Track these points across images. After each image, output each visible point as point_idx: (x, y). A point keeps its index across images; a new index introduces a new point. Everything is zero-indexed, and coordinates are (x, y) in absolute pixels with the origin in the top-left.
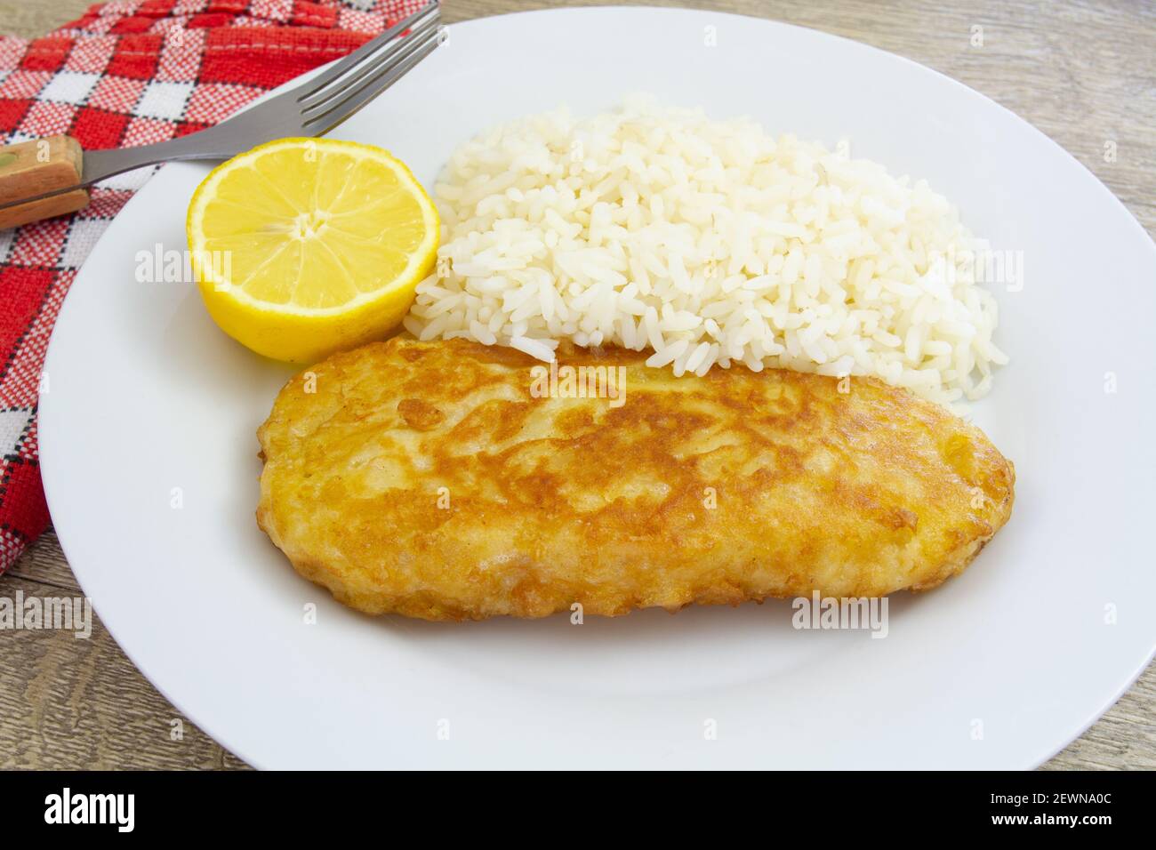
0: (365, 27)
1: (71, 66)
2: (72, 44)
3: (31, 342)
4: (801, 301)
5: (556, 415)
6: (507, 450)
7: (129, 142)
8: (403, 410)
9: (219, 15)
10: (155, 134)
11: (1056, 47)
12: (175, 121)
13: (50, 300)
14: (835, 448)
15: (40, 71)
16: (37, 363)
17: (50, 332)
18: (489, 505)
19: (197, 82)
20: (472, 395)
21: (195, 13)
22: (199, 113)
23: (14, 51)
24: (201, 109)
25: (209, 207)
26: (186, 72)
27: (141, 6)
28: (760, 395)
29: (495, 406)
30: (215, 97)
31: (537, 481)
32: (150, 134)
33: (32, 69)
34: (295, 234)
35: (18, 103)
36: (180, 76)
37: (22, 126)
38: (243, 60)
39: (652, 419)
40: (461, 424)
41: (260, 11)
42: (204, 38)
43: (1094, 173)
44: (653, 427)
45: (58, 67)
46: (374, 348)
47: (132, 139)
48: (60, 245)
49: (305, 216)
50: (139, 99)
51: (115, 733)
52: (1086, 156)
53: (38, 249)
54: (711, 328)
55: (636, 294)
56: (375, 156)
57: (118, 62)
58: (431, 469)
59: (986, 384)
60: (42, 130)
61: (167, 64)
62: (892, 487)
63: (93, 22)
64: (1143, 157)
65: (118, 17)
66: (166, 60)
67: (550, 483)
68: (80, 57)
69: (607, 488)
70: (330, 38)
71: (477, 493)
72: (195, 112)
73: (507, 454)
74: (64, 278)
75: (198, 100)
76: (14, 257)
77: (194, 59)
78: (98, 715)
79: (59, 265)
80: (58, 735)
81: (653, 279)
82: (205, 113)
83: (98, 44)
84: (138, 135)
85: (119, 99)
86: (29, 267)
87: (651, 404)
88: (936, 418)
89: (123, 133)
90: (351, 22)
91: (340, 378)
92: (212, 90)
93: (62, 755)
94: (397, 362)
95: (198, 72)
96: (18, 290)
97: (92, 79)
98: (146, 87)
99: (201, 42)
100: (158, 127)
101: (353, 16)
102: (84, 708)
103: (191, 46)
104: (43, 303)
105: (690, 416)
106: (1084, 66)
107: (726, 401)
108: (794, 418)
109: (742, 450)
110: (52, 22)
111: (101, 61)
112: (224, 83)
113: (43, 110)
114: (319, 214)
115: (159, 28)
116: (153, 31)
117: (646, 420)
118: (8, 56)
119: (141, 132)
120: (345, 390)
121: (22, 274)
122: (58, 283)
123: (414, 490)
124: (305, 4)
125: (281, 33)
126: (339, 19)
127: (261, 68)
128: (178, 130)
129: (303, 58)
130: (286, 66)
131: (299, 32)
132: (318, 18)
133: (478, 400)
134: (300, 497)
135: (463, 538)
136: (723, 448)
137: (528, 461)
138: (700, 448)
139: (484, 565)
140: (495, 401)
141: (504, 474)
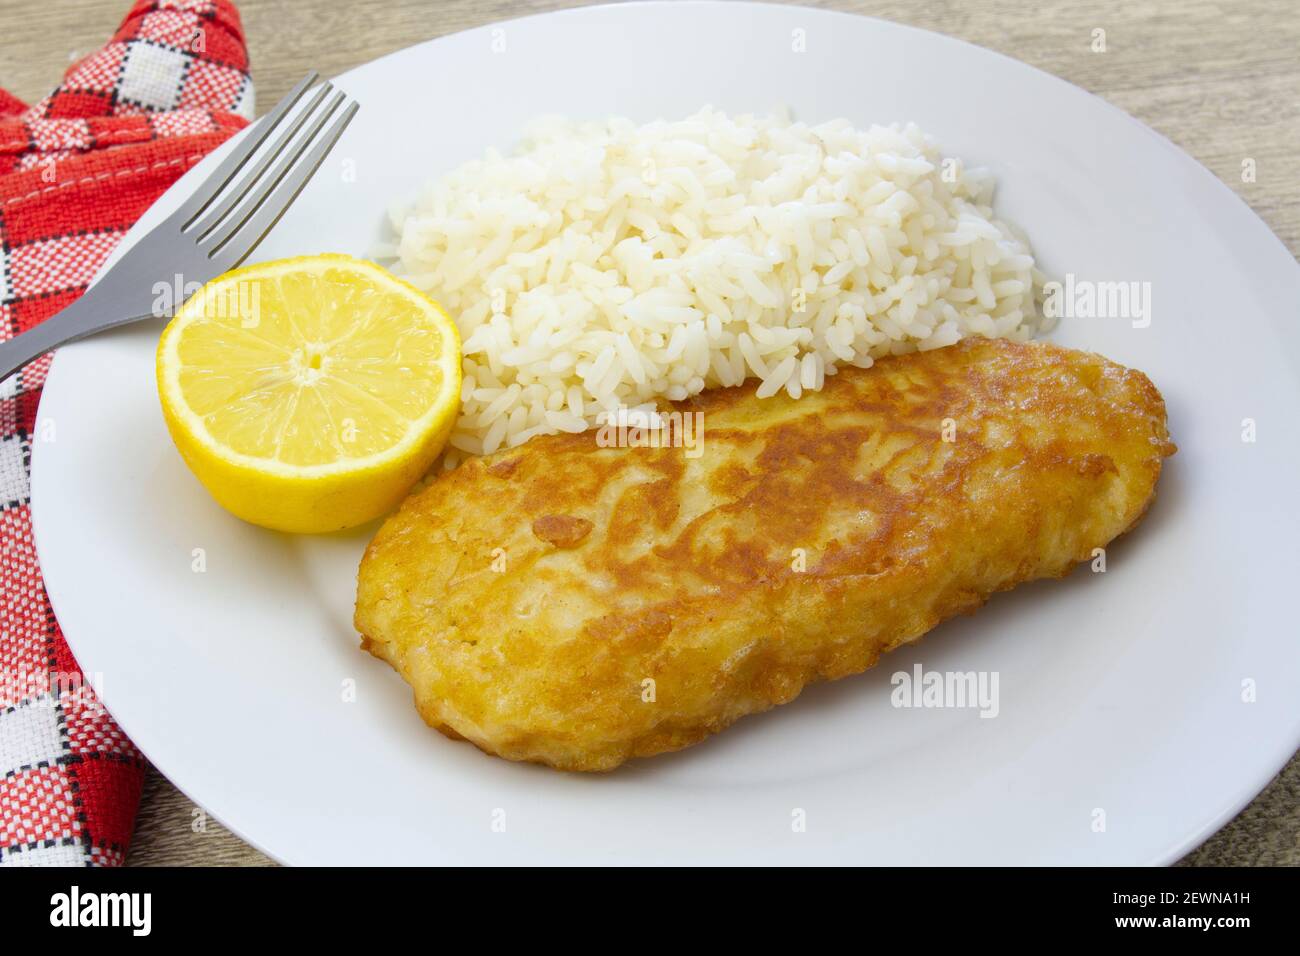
0: (191, 128)
5: (706, 480)
8: (540, 533)
14: (999, 418)
18: (704, 600)
19: (7, 248)
20: (604, 491)
22: (30, 283)
24: (29, 279)
29: (635, 494)
30: (41, 260)
31: (737, 555)
34: (299, 380)
38: (54, 205)
39: (806, 451)
40: (613, 526)
41: (49, 142)
44: (814, 458)
49: (296, 357)
58: (613, 586)
62: (1073, 437)
67: (752, 553)
69: (812, 536)
70: (154, 152)
72: (23, 284)
75: (20, 269)
82: (38, 282)
87: (795, 435)
88: (1060, 357)
90: (170, 127)
91: (437, 522)
92: (33, 252)
101: (166, 119)
105: (842, 434)
107: (864, 407)
108: (939, 401)
112: (44, 240)
117: (801, 454)
124: (101, 120)
125: (90, 162)
126: (153, 127)
127: (80, 210)
128: (13, 311)
129: (128, 184)
130: (112, 199)
131: (110, 155)
132: (125, 132)
133: (613, 493)
134: (484, 669)
135: (696, 645)
136: (898, 455)
137: (712, 539)
138: (874, 464)
139: (727, 666)
140: (633, 488)
141: (696, 561)
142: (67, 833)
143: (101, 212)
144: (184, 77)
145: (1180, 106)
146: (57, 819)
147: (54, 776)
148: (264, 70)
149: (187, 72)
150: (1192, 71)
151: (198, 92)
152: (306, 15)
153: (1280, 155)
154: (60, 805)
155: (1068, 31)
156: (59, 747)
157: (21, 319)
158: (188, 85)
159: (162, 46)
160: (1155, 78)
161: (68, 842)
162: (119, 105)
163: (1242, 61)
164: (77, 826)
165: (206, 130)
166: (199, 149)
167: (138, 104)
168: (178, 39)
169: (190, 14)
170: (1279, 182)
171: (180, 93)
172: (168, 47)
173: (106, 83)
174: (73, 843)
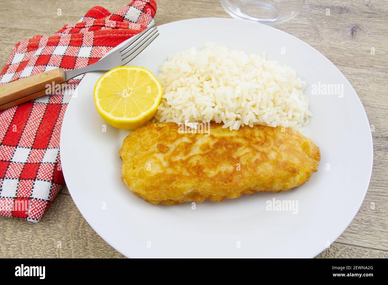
0: (136, 28)
1: (60, 44)
2: (60, 37)
3: (57, 127)
4: (262, 107)
5: (200, 146)
6: (188, 158)
7: (77, 65)
8: (158, 147)
9: (97, 27)
10: (83, 62)
11: (312, 22)
12: (88, 58)
13: (61, 113)
14: (275, 151)
15: (52, 46)
16: (59, 133)
17: (62, 123)
18: (185, 176)
19: (93, 46)
20: (176, 141)
21: (91, 26)
22: (94, 55)
23: (45, 41)
24: (95, 54)
25: (99, 90)
26: (90, 43)
27: (77, 25)
28: (254, 135)
29: (183, 144)
30: (98, 50)
31: (197, 168)
32: (82, 62)
33: (50, 46)
34: (124, 96)
35: (47, 56)
36: (88, 45)
37: (49, 63)
38: (104, 39)
39: (226, 145)
40: (174, 151)
41: (108, 25)
42: (94, 34)
43: (326, 57)
44: (227, 148)
45: (57, 44)
46: (148, 127)
47: (78, 64)
48: (62, 97)
49: (125, 90)
50: (79, 52)
51: (92, 237)
52: (323, 52)
53: (56, 99)
54: (239, 116)
55: (218, 109)
56: (143, 70)
57: (72, 42)
58: (167, 166)
59: (308, 122)
60: (54, 64)
61: (85, 41)
62: (291, 161)
63: (65, 30)
64: (337, 51)
65: (71, 28)
66: (84, 40)
67: (201, 168)
68: (62, 41)
69: (216, 169)
70: (127, 32)
71: (181, 173)
72: (93, 55)
73: (188, 159)
74: (64, 107)
75: (94, 51)
76: (50, 101)
77: (92, 40)
78: (87, 233)
79: (62, 103)
80: (77, 239)
81: (222, 104)
82: (96, 55)
83: (66, 37)
84: (79, 63)
85: (73, 53)
86: (54, 104)
87: (225, 141)
88: (299, 138)
89: (75, 62)
90: (132, 27)
91: (140, 137)
92: (97, 48)
93: (79, 245)
94: (155, 131)
95: (93, 43)
96: (52, 111)
97: (66, 47)
98: (80, 48)
99: (93, 35)
100: (84, 60)
101: (132, 25)
102: (83, 231)
103: (90, 36)
104: (59, 114)
105: (236, 144)
106: (319, 26)
107: (245, 138)
108: (263, 142)
109: (251, 154)
110: (55, 30)
111: (68, 42)
112: (100, 46)
113: (54, 58)
114: (129, 89)
115: (82, 31)
116: (80, 32)
117: (224, 146)
118: (44, 42)
119: (80, 62)
120: (142, 141)
121: (52, 106)
122: (62, 108)
123: (164, 173)
124: (119, 22)
125: (114, 31)
126: (129, 26)
127: (109, 41)
128: (89, 60)
129: (120, 38)
130: (116, 40)
131: (118, 30)
132: (123, 26)
133: (178, 142)
134: (133, 176)
135: (179, 187)
136: (246, 153)
137: (194, 161)
138: (240, 154)
139: (185, 193)
140: (183, 142)
141: (188, 166)
142: (49, 179)
143: (113, 42)
144: (140, 16)
145: (365, 75)
146: (48, 176)
147: (52, 166)
148: (164, 16)
149: (141, 15)
150: (371, 67)
151: (142, 20)
152: (177, 5)
153: (384, 95)
154: (50, 173)
155: (346, 49)
156: (55, 160)
157: (90, 62)
158: (140, 18)
159: (137, 8)
160: (362, 66)
161: (48, 181)
162: (125, 19)
163: (385, 67)
164: (52, 178)
165: (138, 29)
166: (135, 33)
167: (128, 20)
168: (140, 7)
169: (145, 2)
170: (381, 102)
171: (138, 19)
172: (138, 9)
173: (123, 14)
174: (49, 182)
